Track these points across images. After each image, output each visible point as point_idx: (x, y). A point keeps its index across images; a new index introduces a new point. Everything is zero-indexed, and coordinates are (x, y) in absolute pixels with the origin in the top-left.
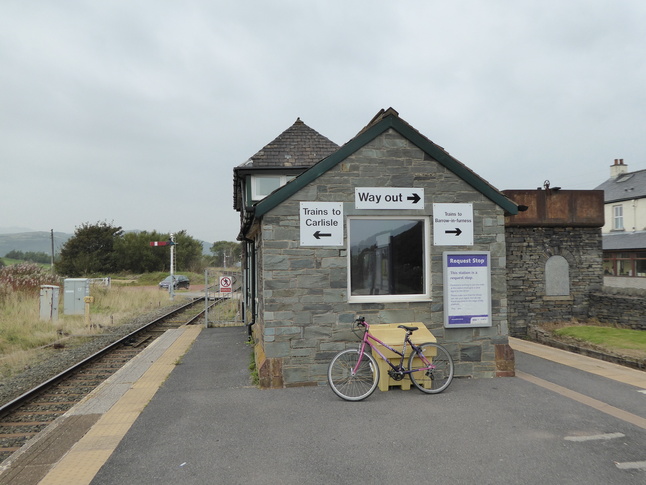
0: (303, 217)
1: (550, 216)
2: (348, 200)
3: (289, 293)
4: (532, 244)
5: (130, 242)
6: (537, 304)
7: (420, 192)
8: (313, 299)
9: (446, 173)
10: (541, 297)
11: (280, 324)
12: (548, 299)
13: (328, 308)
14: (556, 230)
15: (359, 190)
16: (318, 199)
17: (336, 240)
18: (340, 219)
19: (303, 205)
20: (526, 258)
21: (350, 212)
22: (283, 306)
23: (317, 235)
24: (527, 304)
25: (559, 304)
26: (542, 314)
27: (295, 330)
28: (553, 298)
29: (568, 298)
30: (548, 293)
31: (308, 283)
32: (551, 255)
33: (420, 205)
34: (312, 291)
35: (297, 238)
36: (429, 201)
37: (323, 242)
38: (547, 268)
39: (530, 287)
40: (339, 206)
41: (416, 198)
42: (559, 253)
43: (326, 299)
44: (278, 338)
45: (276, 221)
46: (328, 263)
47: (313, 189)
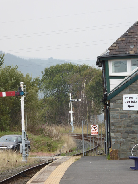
0: (124, 100)
3: (120, 127)
8: (128, 129)
11: (116, 138)
13: (133, 132)
16: (129, 93)
17: (136, 108)
18: (137, 100)
19: (124, 96)
22: (118, 131)
23: (129, 106)
27: (122, 139)
31: (126, 123)
34: (128, 126)
35: (122, 107)
37: (131, 109)
43: (133, 129)
44: (116, 143)
47: (127, 90)
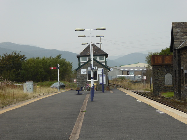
0: (81, 71)
1: (166, 62)
2: (87, 68)
3: (80, 80)
4: (161, 70)
5: (31, 64)
6: (162, 87)
7: (96, 67)
8: (83, 81)
9: (100, 65)
10: (163, 85)
11: (79, 83)
12: (165, 86)
13: (84, 82)
14: (168, 66)
15: (88, 67)
16: (83, 68)
17: (86, 73)
18: (86, 71)
19: (81, 69)
20: (159, 74)
21: (87, 70)
23: (83, 73)
24: (159, 87)
25: (169, 87)
26: (164, 90)
27: (81, 84)
28: (167, 85)
29: (172, 85)
30: (166, 84)
31: (82, 79)
32: (166, 73)
33: (96, 69)
34: (83, 80)
35: (81, 73)
36: (97, 68)
37: (84, 74)
38: (165, 77)
39: (160, 82)
40: (86, 69)
41: (96, 68)
42: (169, 73)
43: (84, 81)
44: (79, 85)
45: (78, 71)
46: (85, 76)
47: (83, 67)
